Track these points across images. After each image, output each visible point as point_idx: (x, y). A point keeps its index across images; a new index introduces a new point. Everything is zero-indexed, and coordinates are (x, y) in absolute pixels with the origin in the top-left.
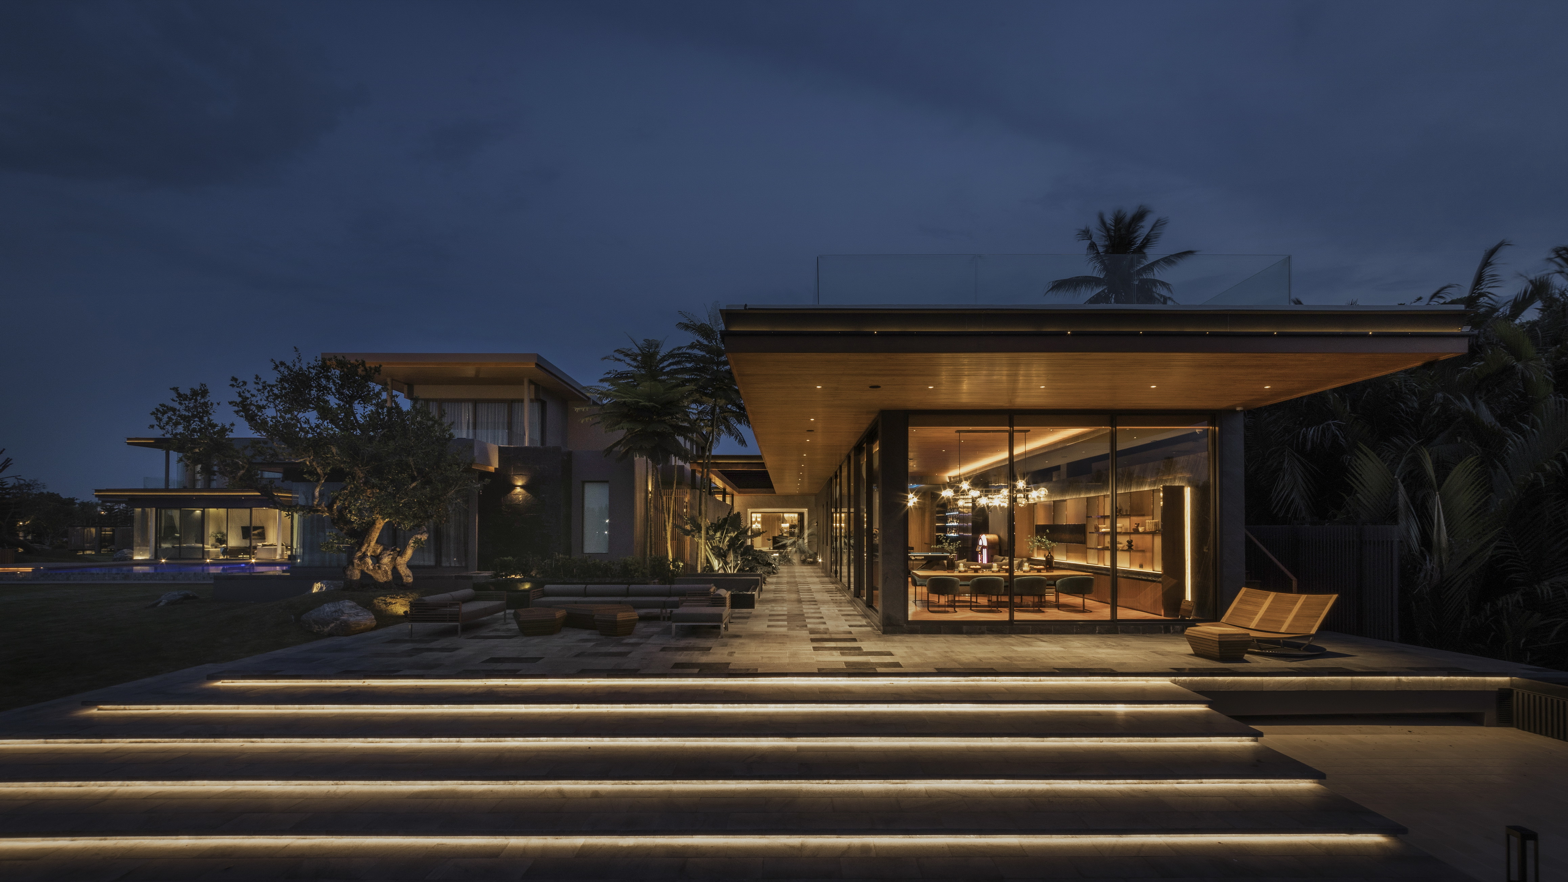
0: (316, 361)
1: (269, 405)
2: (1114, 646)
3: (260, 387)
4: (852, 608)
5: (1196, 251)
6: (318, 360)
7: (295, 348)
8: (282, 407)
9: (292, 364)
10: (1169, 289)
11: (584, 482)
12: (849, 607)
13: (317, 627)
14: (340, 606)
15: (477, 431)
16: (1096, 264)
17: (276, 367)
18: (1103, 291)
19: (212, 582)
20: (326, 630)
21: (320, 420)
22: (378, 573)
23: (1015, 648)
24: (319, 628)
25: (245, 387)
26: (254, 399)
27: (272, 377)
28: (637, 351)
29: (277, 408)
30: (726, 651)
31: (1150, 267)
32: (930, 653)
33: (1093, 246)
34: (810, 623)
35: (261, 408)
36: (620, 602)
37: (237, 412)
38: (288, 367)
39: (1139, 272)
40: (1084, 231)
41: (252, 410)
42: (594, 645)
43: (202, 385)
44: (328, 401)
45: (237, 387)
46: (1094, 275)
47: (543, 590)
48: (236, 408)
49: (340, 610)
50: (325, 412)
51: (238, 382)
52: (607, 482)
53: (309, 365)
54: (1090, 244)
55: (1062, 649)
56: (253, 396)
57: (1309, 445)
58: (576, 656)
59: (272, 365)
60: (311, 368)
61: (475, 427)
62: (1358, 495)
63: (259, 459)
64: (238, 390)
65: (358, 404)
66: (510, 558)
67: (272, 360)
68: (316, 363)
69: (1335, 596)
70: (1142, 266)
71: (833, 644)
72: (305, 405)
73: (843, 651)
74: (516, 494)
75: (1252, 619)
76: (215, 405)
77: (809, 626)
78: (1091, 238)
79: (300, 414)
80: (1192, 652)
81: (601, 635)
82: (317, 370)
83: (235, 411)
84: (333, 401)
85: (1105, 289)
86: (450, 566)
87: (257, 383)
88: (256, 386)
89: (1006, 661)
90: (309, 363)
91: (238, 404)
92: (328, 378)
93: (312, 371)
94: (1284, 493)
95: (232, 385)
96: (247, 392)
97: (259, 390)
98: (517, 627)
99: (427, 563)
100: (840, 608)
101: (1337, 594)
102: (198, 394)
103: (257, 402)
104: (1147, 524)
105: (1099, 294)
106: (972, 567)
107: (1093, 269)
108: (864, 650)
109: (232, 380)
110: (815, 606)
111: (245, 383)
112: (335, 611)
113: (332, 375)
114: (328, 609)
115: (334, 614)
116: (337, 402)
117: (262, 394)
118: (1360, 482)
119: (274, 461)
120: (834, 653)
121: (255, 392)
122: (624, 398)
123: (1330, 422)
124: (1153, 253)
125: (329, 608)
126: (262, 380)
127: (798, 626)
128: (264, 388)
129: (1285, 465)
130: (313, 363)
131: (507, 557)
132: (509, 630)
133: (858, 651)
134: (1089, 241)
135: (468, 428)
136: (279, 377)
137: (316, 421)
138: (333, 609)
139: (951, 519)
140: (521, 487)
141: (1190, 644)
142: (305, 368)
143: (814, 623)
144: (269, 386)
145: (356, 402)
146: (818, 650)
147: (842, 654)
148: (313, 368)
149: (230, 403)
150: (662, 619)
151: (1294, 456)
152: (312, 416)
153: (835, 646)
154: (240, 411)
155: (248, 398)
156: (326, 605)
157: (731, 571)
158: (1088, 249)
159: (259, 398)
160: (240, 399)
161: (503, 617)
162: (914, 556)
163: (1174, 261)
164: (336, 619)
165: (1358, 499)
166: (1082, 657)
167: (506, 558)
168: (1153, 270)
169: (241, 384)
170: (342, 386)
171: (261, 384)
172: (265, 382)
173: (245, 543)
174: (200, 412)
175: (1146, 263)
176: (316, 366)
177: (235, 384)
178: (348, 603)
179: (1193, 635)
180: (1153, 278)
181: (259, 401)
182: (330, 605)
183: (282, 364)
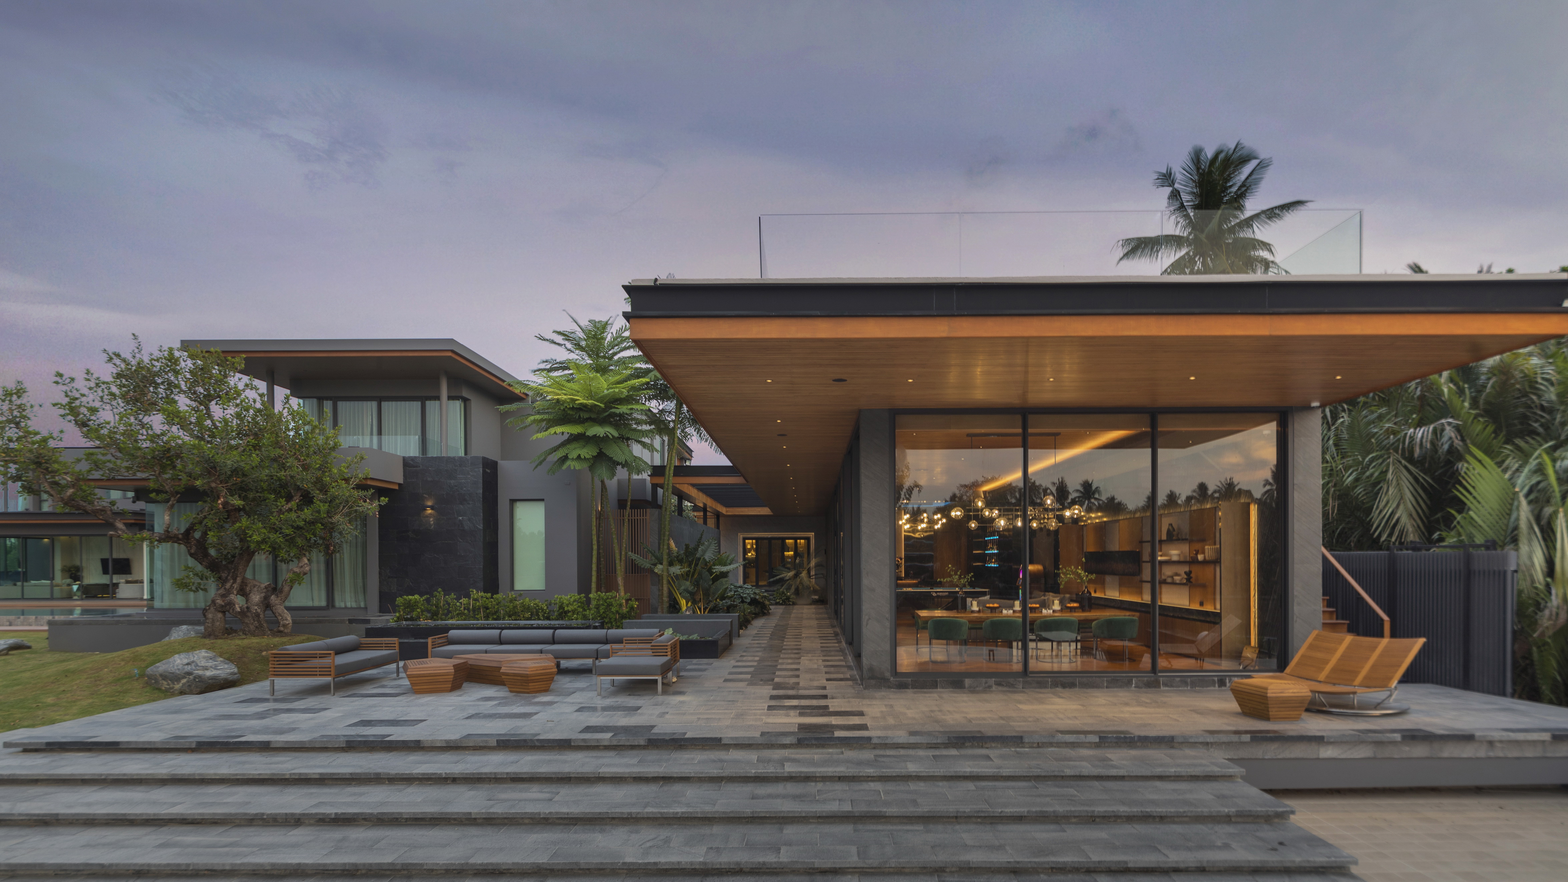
0: (160, 351)
1: (104, 407)
2: (1147, 703)
3: (92, 384)
4: (842, 658)
5: (1306, 202)
6: (163, 350)
7: (134, 335)
8: (122, 410)
9: (131, 355)
10: (1271, 251)
11: (513, 501)
12: (839, 656)
13: (165, 683)
14: (194, 657)
15: (383, 437)
16: (1179, 219)
17: (111, 359)
18: (1187, 253)
19: (46, 628)
20: (177, 686)
21: (167, 426)
22: (247, 616)
23: (1021, 706)
24: (168, 684)
25: (73, 385)
26: (84, 399)
27: (106, 372)
28: (581, 334)
29: (115, 410)
30: (658, 710)
31: (1248, 223)
32: (910, 713)
33: (1175, 195)
34: (779, 676)
35: (93, 410)
36: (541, 652)
37: (63, 416)
38: (124, 360)
39: (1232, 230)
40: (1164, 175)
41: (83, 414)
42: (496, 705)
43: (18, 382)
44: (176, 402)
45: (64, 384)
46: (1177, 233)
47: (447, 636)
48: (62, 412)
49: (193, 662)
50: (174, 417)
51: (64, 378)
52: (543, 500)
53: (153, 357)
54: (1172, 192)
55: (1080, 707)
56: (83, 395)
57: (1417, 452)
58: (467, 718)
59: (105, 357)
60: (155, 360)
61: (380, 433)
62: (1471, 513)
63: (96, 475)
64: (65, 388)
65: (216, 404)
66: (417, 597)
67: (105, 350)
68: (161, 354)
69: (1421, 641)
70: (1238, 221)
71: (795, 702)
72: (151, 407)
73: (804, 711)
74: (427, 517)
75: (1321, 670)
76: (36, 408)
77: (777, 680)
78: (1174, 184)
79: (146, 417)
80: (1239, 709)
81: (511, 692)
82: (162, 363)
83: (61, 416)
84: (183, 402)
85: (1189, 251)
86: (346, 608)
87: (88, 380)
88: (87, 383)
89: (1002, 722)
90: (151, 354)
91: (64, 406)
92: (176, 373)
93: (156, 363)
94: (1388, 511)
95: (57, 383)
96: (75, 391)
97: (90, 389)
98: (409, 683)
99: (316, 604)
100: (826, 658)
101: (1424, 636)
102: (11, 395)
103: (88, 403)
104: (1206, 551)
105: (1182, 258)
106: (988, 605)
107: (1173, 226)
108: (831, 710)
109: (56, 376)
110: (796, 656)
111: (73, 380)
112: (188, 664)
113: (181, 369)
114: (178, 661)
115: (186, 667)
116: (188, 402)
117: (95, 394)
118: (1474, 498)
119: (116, 478)
120: (792, 713)
121: (85, 391)
122: (559, 395)
123: (1443, 421)
124: (1252, 205)
125: (181, 659)
126: (95, 376)
127: (762, 680)
128: (97, 385)
129: (1390, 475)
130: (157, 354)
131: (413, 595)
132: (399, 686)
133: (824, 711)
134: (1171, 189)
135: (372, 434)
136: (115, 371)
137: (161, 427)
138: (186, 661)
139: (990, 546)
140: (432, 508)
141: (1237, 701)
142: (146, 360)
143: (785, 677)
144: (104, 383)
145: (213, 402)
146: (774, 710)
147: (801, 714)
148: (158, 360)
149: (54, 405)
150: (594, 672)
151: (1400, 462)
152: (156, 421)
153: (797, 704)
154: (68, 414)
155: (77, 399)
156: (177, 656)
157: (701, 612)
158: (1169, 198)
159: (91, 397)
160: (67, 400)
161: (395, 670)
162: (936, 592)
163: (1279, 215)
164: (189, 674)
165: (1472, 518)
166: (1100, 717)
167: (410, 597)
168: (1252, 226)
169: (69, 380)
170: (195, 383)
171: (93, 380)
172: (98, 378)
173: (104, 580)
174: (16, 417)
175: (1243, 216)
176: (161, 358)
177: (60, 381)
178: (203, 653)
179: (1240, 689)
180: (1253, 236)
181: (91, 402)
182: (183, 656)
183: (118, 355)
